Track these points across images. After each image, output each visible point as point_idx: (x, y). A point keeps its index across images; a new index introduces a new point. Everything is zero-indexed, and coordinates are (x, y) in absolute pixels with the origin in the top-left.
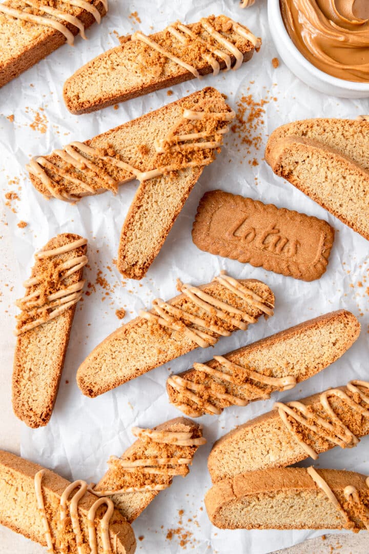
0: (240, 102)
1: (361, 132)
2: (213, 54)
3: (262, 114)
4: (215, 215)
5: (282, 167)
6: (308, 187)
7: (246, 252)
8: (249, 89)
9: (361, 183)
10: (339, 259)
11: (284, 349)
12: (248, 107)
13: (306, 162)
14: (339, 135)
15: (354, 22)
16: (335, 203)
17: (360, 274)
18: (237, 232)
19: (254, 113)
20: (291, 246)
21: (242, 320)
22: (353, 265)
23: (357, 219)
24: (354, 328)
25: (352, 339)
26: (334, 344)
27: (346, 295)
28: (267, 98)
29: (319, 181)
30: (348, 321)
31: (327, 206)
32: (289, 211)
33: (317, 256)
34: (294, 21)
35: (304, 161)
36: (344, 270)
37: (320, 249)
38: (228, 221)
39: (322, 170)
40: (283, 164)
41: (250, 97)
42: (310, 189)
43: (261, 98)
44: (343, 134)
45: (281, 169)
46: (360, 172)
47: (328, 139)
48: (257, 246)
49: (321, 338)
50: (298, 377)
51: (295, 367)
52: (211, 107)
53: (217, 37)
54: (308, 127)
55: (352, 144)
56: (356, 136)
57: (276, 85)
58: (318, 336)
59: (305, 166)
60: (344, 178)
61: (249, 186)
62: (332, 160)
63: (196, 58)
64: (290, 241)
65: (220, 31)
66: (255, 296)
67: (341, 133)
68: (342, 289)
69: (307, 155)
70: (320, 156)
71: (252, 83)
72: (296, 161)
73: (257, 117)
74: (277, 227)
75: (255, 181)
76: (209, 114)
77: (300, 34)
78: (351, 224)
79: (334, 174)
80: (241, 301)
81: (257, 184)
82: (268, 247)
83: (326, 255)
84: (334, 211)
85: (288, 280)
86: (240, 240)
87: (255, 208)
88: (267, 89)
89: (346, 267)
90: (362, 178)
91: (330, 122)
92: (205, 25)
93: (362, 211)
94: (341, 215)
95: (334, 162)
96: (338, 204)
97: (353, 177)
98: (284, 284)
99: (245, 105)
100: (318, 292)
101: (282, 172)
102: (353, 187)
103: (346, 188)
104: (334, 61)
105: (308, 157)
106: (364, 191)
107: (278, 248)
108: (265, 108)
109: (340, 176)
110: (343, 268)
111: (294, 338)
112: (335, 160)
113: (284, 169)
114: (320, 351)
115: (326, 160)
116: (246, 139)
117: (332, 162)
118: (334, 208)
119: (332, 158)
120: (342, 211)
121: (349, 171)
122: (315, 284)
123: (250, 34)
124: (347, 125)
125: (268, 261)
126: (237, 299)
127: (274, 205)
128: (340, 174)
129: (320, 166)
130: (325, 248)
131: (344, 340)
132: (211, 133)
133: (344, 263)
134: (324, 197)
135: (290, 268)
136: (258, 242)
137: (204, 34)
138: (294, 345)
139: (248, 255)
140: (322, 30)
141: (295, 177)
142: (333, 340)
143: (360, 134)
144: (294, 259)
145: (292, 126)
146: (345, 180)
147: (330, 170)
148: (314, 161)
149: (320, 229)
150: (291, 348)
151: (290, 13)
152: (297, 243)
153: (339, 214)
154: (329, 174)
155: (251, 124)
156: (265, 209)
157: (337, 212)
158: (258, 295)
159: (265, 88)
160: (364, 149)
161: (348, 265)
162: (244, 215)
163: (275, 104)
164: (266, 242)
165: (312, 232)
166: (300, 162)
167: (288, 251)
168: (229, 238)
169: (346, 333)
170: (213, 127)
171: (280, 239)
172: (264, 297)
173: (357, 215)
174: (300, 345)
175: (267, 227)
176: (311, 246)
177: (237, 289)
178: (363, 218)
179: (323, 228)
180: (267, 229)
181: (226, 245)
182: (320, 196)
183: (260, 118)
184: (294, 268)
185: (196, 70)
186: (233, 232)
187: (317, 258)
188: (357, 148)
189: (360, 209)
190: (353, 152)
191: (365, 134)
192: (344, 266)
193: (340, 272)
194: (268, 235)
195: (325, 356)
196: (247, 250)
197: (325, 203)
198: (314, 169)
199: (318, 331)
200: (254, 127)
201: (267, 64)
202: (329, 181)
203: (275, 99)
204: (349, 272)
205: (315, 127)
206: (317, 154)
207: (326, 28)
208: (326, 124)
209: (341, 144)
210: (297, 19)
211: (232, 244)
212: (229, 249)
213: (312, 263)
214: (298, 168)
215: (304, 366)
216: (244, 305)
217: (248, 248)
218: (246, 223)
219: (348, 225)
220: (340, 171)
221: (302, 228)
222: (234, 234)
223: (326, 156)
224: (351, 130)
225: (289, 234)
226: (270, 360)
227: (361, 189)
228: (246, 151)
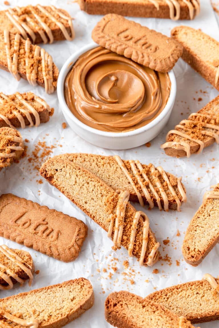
0: (37, 145)
1: (109, 163)
2: (19, 111)
3: (51, 153)
4: (4, 208)
5: (46, 171)
6: (63, 188)
7: (22, 234)
8: (44, 138)
9: (99, 187)
10: (91, 250)
11: (34, 300)
12: (42, 148)
13: (62, 170)
14: (94, 164)
15: (109, 100)
16: (82, 200)
17: (105, 263)
18: (18, 221)
19: (45, 152)
20: (54, 234)
21: (5, 273)
22: (101, 255)
23: (96, 213)
24: (88, 289)
25: (85, 297)
26: (72, 301)
27: (92, 276)
28: (56, 145)
29: (71, 184)
30: (84, 284)
31: (75, 201)
32: (57, 211)
33: (72, 242)
34: (71, 97)
35: (61, 169)
36: (94, 259)
37: (74, 237)
38: (13, 213)
39: (73, 176)
40: (47, 170)
41: (44, 143)
42: (65, 189)
43: (52, 144)
44: (97, 164)
45: (45, 172)
46: (98, 179)
47: (86, 166)
48: (30, 231)
49: (63, 295)
50: (42, 322)
51: (40, 314)
52: (6, 132)
53: (24, 102)
54: (74, 157)
55: (102, 170)
56: (105, 165)
57: (63, 138)
58: (61, 292)
59: (61, 173)
60: (88, 183)
61: (33, 195)
62: (80, 170)
63: (8, 112)
64: (54, 231)
65: (26, 99)
66: (17, 257)
67: (95, 163)
68: (90, 271)
69: (63, 165)
70: (71, 167)
71: (47, 135)
72: (56, 169)
73: (47, 155)
74: (46, 220)
75: (39, 193)
76: (4, 136)
77: (74, 103)
78: (92, 216)
79: (81, 180)
80: (8, 261)
81: (39, 195)
82: (38, 233)
83: (79, 243)
84: (81, 206)
85: (52, 260)
86: (19, 226)
87: (33, 206)
88: (57, 140)
89: (95, 257)
90: (100, 184)
91: (88, 156)
92: (18, 96)
93: (100, 208)
94: (86, 209)
95: (81, 172)
96: (84, 201)
97: (93, 183)
98: (48, 263)
99: (40, 147)
100: (72, 271)
101: (45, 175)
102: (94, 190)
103: (89, 190)
104: (93, 120)
105: (64, 167)
106: (101, 194)
107: (45, 235)
108: (53, 150)
109: (85, 181)
110: (93, 257)
111: (42, 292)
112: (81, 170)
113: (47, 173)
114: (61, 305)
115: (75, 170)
116: (37, 167)
117: (80, 172)
118: (81, 203)
119: (79, 169)
120: (87, 206)
121: (91, 178)
122: (70, 265)
123: (44, 102)
124: (100, 158)
125: (36, 242)
126: (5, 258)
127: (47, 207)
128: (85, 180)
129: (72, 174)
130: (78, 237)
131: (80, 298)
132: (3, 146)
133: (95, 254)
134: (74, 195)
135: (52, 249)
136: (31, 229)
137: (17, 100)
138: (42, 297)
139: (23, 237)
140: (86, 102)
141: (54, 180)
142: (71, 297)
143: (108, 165)
144: (56, 242)
145: (63, 156)
146: (88, 185)
147: (78, 177)
148: (67, 169)
149: (76, 224)
150: (39, 300)
151: (69, 93)
152: (59, 233)
153: (84, 208)
154: (77, 179)
155: (43, 159)
156: (39, 208)
157: (83, 207)
158: (21, 258)
159: (55, 139)
160: (110, 174)
161: (97, 255)
162: (24, 210)
163: (60, 148)
164: (37, 229)
165: (71, 226)
166: (58, 170)
167: (52, 237)
168: (11, 224)
169: (82, 293)
170: (5, 143)
171: (47, 228)
172: (25, 260)
173: (97, 210)
174: (46, 298)
175: (39, 219)
176: (68, 235)
177: (6, 251)
178: (101, 213)
179: (79, 224)
180: (39, 221)
181: (9, 228)
182: (71, 194)
183: (49, 156)
184: (54, 249)
185: (7, 119)
186: (15, 220)
187: (71, 244)
188: (105, 173)
189: (98, 206)
190: (102, 175)
191: (111, 165)
192: (94, 255)
193: (90, 260)
194: (39, 225)
195: (65, 308)
196: (23, 233)
197: (75, 199)
198: (68, 175)
199: (61, 289)
200: (44, 161)
201: (59, 126)
202: (78, 184)
203: (61, 146)
204: (98, 261)
205: (79, 158)
206: (69, 165)
207: (88, 100)
208: (86, 157)
209: (94, 170)
210: (74, 96)
211: (13, 228)
212: (10, 231)
213: (68, 247)
214: (57, 173)
215: (47, 314)
216: (10, 264)
217: (24, 232)
218: (25, 216)
219: (90, 217)
220: (85, 178)
221: (64, 222)
222: (15, 222)
223: (75, 167)
224: (102, 161)
225: (54, 226)
226: (23, 307)
227: (99, 192)
228: (36, 174)
